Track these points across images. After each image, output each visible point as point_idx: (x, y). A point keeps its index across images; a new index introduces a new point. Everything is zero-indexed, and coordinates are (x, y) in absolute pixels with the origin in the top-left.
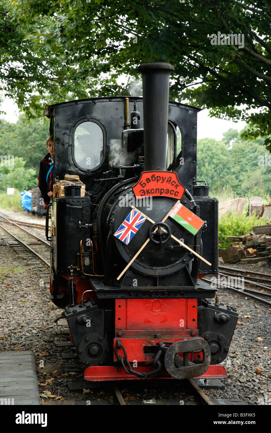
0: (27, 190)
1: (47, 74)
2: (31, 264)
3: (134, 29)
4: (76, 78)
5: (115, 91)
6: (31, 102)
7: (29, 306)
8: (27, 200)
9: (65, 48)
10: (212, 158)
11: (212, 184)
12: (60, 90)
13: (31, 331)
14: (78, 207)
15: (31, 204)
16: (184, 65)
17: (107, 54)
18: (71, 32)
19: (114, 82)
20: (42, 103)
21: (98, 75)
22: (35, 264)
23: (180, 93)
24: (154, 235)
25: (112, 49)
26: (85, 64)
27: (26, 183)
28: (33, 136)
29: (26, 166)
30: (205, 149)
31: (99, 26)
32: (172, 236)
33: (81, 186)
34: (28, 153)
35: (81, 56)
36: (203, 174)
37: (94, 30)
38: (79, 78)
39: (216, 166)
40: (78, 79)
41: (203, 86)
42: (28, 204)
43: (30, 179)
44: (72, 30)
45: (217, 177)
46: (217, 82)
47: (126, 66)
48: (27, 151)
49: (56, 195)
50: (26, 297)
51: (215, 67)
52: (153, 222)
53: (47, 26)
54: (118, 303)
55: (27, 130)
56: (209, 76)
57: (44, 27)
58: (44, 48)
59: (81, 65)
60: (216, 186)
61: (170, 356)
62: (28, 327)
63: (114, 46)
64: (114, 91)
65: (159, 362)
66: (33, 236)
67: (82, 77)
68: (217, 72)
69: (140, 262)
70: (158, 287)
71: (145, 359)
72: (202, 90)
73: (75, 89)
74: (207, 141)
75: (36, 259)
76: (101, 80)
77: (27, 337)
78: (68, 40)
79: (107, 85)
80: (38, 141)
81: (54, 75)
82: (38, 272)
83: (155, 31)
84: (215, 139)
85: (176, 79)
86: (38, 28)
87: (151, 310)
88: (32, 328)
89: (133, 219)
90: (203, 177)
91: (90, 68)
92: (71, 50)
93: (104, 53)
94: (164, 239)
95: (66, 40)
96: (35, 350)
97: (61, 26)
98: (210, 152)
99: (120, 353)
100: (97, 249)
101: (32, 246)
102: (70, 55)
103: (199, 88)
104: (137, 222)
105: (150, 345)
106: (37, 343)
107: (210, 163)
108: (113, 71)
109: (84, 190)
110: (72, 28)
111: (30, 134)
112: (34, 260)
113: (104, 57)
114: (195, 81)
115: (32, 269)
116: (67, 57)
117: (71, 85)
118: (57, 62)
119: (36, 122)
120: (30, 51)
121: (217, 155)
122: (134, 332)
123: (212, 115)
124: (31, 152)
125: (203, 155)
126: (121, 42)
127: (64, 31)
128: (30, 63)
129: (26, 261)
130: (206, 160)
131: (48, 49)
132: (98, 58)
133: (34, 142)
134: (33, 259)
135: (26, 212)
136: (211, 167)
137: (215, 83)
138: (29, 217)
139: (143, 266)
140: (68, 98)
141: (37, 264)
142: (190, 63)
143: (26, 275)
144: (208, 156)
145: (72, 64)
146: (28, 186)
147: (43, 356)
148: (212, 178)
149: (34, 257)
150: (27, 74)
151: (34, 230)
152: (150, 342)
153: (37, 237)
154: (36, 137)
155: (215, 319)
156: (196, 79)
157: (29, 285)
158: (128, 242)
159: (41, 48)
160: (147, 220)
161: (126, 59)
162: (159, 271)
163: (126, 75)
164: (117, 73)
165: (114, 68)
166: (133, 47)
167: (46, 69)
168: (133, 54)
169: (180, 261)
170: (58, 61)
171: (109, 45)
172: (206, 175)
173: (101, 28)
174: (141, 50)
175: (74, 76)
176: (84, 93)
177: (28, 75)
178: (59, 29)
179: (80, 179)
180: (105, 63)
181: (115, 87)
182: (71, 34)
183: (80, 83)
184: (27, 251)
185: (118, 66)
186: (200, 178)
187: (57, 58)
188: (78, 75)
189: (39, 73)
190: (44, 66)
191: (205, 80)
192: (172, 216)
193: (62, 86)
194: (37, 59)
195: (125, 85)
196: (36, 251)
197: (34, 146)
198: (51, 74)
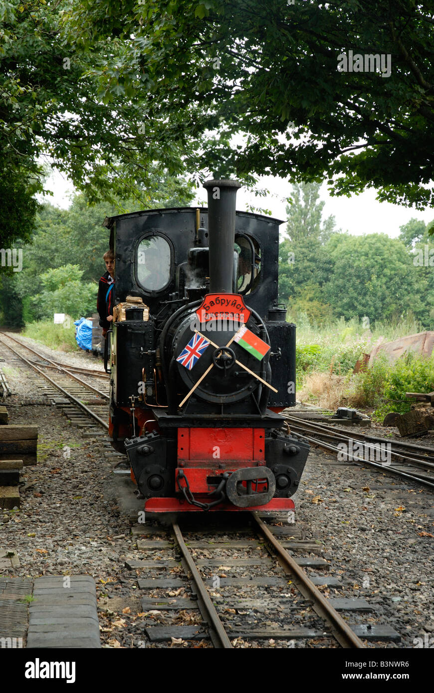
0: (86, 317)
1: (118, 132)
2: (91, 435)
3: (259, 60)
4: (164, 137)
5: (227, 159)
6: (93, 176)
7: (86, 503)
8: (86, 333)
9: (147, 91)
10: (383, 267)
11: (382, 308)
12: (138, 157)
13: (89, 543)
14: (140, 332)
15: (91, 340)
16: (338, 117)
17: (214, 100)
18: (157, 65)
19: (226, 144)
20: (111, 177)
21: (200, 134)
22: (96, 435)
23: (331, 162)
24: (218, 360)
25: (223, 92)
26: (179, 115)
27: (83, 306)
28: (95, 231)
29: (85, 279)
30: (371, 252)
31: (202, 56)
32: (237, 362)
33: (143, 310)
34: (87, 258)
35: (172, 104)
36: (369, 293)
37: (193, 61)
38: (168, 137)
39: (389, 280)
40: (167, 140)
41: (368, 150)
42: (87, 339)
43: (91, 298)
44: (159, 62)
45: (391, 298)
46: (391, 145)
47: (245, 118)
48: (86, 254)
49: (117, 319)
50: (82, 489)
51: (388, 121)
52: (217, 347)
53: (118, 55)
54: (181, 432)
55: (87, 221)
56: (377, 135)
57: (114, 57)
58: (114, 90)
59: (172, 117)
60: (389, 312)
61: (233, 483)
62: (84, 537)
63: (225, 86)
64: (225, 158)
65: (222, 492)
66: (94, 390)
67: (174, 136)
68: (392, 129)
69: (204, 388)
70: (222, 415)
71: (209, 490)
72: (367, 157)
73: (162, 156)
74: (376, 239)
75: (98, 427)
76: (204, 142)
77: (83, 553)
78: (152, 78)
79: (214, 149)
80: (104, 238)
81: (130, 133)
82: (101, 449)
83: (291, 63)
84: (387, 236)
85: (324, 139)
86: (104, 58)
87: (216, 439)
88: (90, 538)
89: (197, 343)
90: (368, 298)
91: (187, 121)
92: (158, 93)
93: (210, 97)
94: (228, 364)
95: (148, 78)
96: (95, 573)
97: (141, 55)
98: (380, 258)
99: (182, 483)
100: (160, 377)
101: (92, 406)
102: (155, 101)
103: (362, 153)
104: (201, 347)
105: (214, 476)
106: (99, 562)
107: (380, 275)
108: (225, 128)
109: (147, 314)
110: (158, 59)
111: (91, 227)
112: (94, 429)
113: (210, 104)
114: (356, 144)
115: (91, 443)
116: (149, 105)
117: (157, 149)
118: (134, 112)
119: (101, 208)
120: (91, 96)
121: (391, 262)
122: (198, 463)
123: (383, 197)
124: (92, 256)
125: (368, 262)
126: (237, 80)
127: (146, 63)
128: (92, 115)
129: (82, 431)
130: (373, 270)
131: (121, 92)
132: (200, 105)
133: (97, 240)
134: (94, 427)
135: (84, 352)
136: (381, 282)
137: (388, 147)
138: (88, 360)
139: (207, 393)
140: (152, 170)
141: (100, 435)
142: (347, 114)
143: (82, 453)
144: (376, 263)
145: (158, 116)
146: (87, 311)
147: (107, 584)
148: (383, 299)
149: (95, 424)
150: (86, 132)
151: (95, 381)
152: (213, 473)
153: (101, 392)
154: (101, 232)
155: (284, 451)
156: (357, 140)
157: (86, 469)
158: (191, 367)
159: (109, 91)
160: (210, 345)
161: (244, 107)
162: (223, 399)
163: (245, 133)
164: (231, 129)
165: (225, 122)
166: (257, 88)
167: (116, 123)
168: (256, 100)
169: (246, 388)
170: (136, 110)
171: (217, 85)
172: (373, 294)
173: (204, 59)
174: (267, 93)
175: (161, 135)
176: (178, 162)
177: (88, 134)
178: (137, 60)
179: (143, 302)
180: (212, 114)
181: (228, 152)
182: (156, 68)
183: (171, 146)
184: (85, 414)
185: (231, 119)
186: (363, 299)
187: (134, 106)
188: (167, 133)
189: (106, 131)
190: (113, 119)
191: (371, 141)
192: (237, 341)
193: (142, 150)
194: (102, 108)
195: (242, 150)
196: (98, 415)
197: (96, 246)
198: (125, 131)
